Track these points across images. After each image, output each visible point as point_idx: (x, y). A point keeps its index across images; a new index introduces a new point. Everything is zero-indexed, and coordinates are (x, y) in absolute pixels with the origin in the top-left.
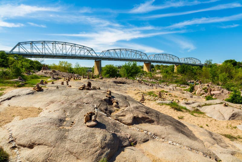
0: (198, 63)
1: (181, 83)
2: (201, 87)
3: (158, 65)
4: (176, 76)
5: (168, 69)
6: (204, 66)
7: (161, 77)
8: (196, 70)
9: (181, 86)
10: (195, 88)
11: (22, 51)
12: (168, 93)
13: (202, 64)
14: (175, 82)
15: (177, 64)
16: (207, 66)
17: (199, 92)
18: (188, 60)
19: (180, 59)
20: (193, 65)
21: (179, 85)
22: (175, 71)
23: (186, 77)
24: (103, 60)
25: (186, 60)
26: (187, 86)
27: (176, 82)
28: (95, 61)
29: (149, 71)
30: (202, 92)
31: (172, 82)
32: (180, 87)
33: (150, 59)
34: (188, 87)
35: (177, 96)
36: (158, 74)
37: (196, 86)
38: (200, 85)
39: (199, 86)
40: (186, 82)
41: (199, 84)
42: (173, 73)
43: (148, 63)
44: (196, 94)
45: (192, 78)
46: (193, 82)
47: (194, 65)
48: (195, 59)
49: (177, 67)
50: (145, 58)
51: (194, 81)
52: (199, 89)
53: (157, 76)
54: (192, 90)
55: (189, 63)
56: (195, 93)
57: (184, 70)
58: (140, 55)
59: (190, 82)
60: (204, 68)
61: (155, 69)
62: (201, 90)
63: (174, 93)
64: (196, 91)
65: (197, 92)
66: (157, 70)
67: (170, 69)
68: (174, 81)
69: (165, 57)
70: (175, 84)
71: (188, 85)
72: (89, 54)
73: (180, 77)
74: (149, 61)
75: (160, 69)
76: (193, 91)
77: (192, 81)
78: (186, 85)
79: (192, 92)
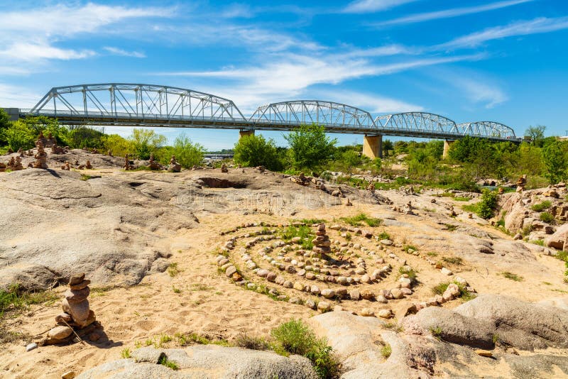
0: (506, 135)
1: (458, 185)
2: (525, 201)
3: (402, 143)
4: (445, 168)
5: (426, 151)
6: (524, 142)
7: (403, 172)
8: (503, 151)
9: (457, 194)
10: (500, 204)
11: (62, 108)
12: (377, 231)
13: (517, 137)
14: (440, 184)
15: (449, 137)
16: (531, 143)
17: (519, 221)
18: (481, 127)
19: (458, 126)
20: (494, 141)
21: (450, 192)
22: (445, 155)
23: (473, 170)
24: (259, 129)
25: (474, 127)
26: (474, 194)
27: (443, 183)
28: (240, 132)
29: (377, 155)
30: (530, 220)
31: (430, 184)
32: (453, 196)
33: (379, 125)
34: (477, 200)
35: (416, 243)
36: (399, 163)
37: (506, 195)
38: (520, 192)
39: (515, 195)
40: (473, 184)
41: (519, 188)
42: (440, 160)
43: (375, 136)
44: (507, 227)
45: (492, 172)
46: (493, 184)
47: (496, 140)
48: (498, 126)
49: (451, 144)
50: (367, 123)
51: (495, 181)
52: (518, 206)
53: (394, 167)
54: (491, 209)
55: (484, 134)
56: (501, 223)
57: (468, 152)
58: (355, 116)
59: (486, 184)
60: (523, 147)
61: (394, 153)
62: (527, 213)
63: (405, 229)
64: (505, 213)
65: (509, 220)
66: (400, 154)
67: (432, 151)
68: (438, 180)
69: (419, 120)
70: (440, 187)
71: (478, 191)
72: (226, 115)
73: (456, 168)
74: (377, 131)
75: (406, 152)
76: (495, 212)
77: (490, 181)
78: (473, 191)
79: (489, 217)
